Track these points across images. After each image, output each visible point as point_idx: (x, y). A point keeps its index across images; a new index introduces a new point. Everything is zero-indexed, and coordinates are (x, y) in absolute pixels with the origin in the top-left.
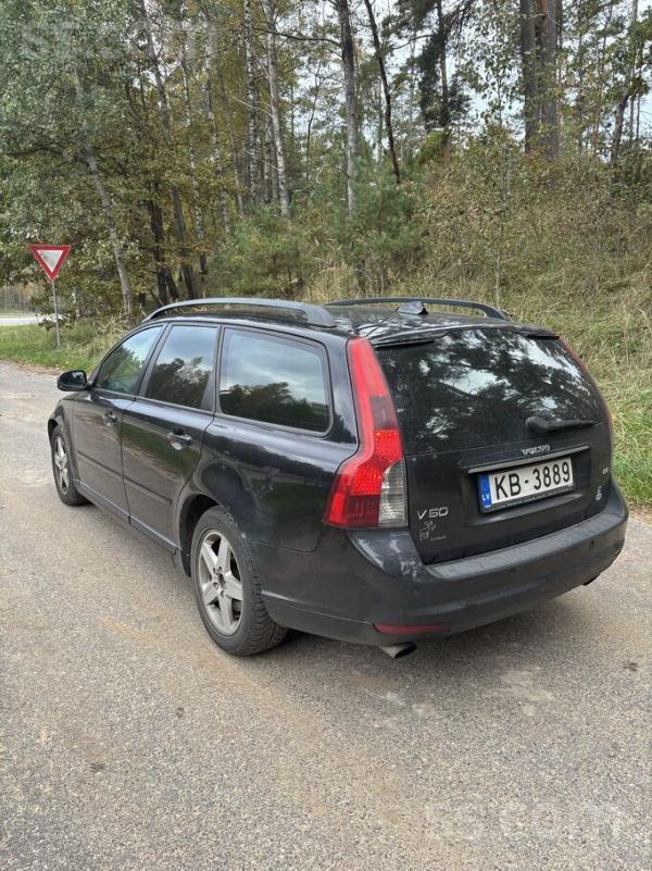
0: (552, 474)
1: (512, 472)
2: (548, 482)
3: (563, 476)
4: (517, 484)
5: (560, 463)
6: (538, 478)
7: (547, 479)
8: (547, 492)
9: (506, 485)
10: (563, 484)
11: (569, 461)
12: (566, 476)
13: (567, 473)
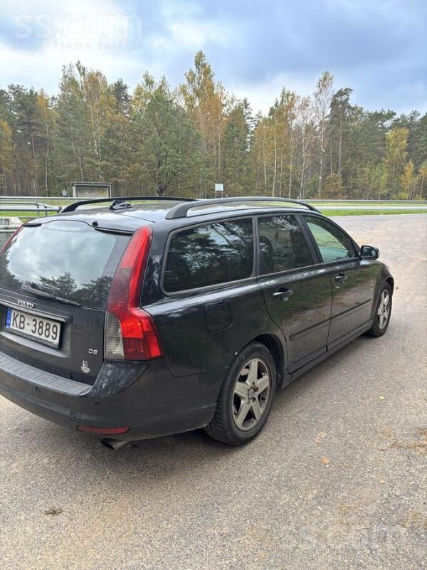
0: (44, 328)
1: (23, 314)
2: (40, 332)
3: (52, 334)
4: (23, 322)
5: (52, 324)
6: (35, 325)
7: (41, 330)
8: (37, 338)
9: (18, 319)
10: (50, 339)
11: (59, 326)
12: (54, 336)
13: (56, 333)
